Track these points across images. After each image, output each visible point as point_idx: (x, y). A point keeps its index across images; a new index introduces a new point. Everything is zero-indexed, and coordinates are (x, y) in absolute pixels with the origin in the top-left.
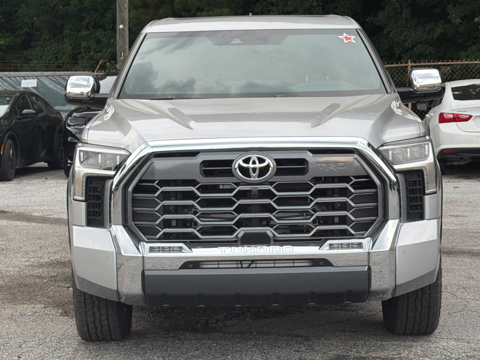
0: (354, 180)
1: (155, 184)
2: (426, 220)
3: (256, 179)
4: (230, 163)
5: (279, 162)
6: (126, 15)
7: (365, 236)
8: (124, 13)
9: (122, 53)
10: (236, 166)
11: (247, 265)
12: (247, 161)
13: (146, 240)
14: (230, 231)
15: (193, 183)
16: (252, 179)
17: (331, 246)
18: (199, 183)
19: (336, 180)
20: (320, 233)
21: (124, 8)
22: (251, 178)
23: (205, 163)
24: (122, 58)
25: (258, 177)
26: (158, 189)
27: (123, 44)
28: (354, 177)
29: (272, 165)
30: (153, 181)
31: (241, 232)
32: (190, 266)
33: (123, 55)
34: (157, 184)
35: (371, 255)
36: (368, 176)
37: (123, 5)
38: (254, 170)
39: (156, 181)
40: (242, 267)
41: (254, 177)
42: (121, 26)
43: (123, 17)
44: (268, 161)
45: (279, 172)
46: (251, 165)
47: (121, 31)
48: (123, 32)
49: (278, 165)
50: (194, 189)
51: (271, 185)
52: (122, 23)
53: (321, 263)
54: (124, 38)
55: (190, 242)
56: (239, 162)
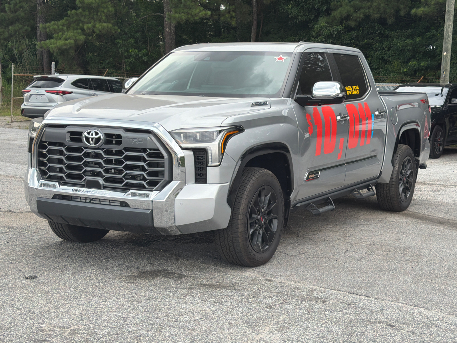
0: (149, 151)
2: (207, 184)
3: (93, 145)
4: (80, 133)
5: (107, 135)
6: (450, 46)
7: (153, 190)
8: (448, 44)
9: (444, 72)
10: (84, 136)
11: (89, 201)
12: (89, 133)
13: (42, 179)
16: (91, 145)
17: (134, 195)
18: (66, 145)
20: (127, 184)
21: (448, 41)
24: (444, 75)
25: (95, 144)
26: (47, 147)
27: (445, 66)
28: (149, 149)
29: (102, 137)
31: (86, 179)
32: (58, 197)
33: (444, 73)
35: (153, 202)
36: (158, 150)
37: (448, 39)
38: (92, 139)
39: (47, 142)
40: (81, 202)
41: (92, 144)
42: (445, 54)
43: (447, 47)
44: (100, 134)
46: (90, 136)
47: (445, 57)
48: (446, 57)
49: (106, 137)
50: (63, 148)
51: (102, 150)
52: (446, 51)
54: (446, 62)
55: (63, 183)
56: (86, 134)
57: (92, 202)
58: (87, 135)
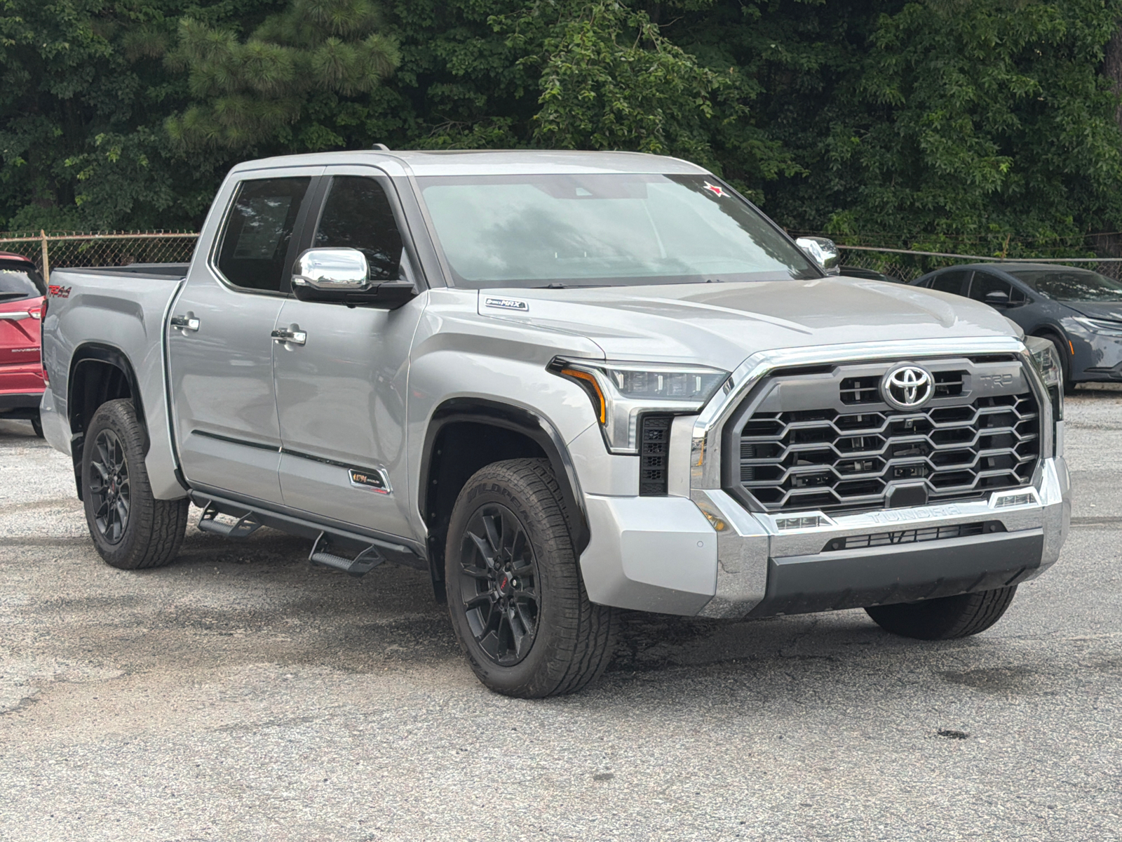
0: (1019, 400)
1: (777, 418)
3: (912, 404)
4: (877, 380)
5: (938, 376)
7: (1031, 484)
10: (888, 386)
13: (767, 510)
14: (876, 487)
15: (829, 414)
16: (907, 404)
17: (1001, 502)
18: (837, 414)
19: (991, 402)
20: (984, 482)
22: (904, 402)
23: (847, 383)
25: (914, 401)
26: (783, 428)
28: (1017, 395)
29: (929, 383)
30: (773, 415)
31: (890, 489)
32: (835, 545)
34: (780, 419)
36: (1030, 395)
38: (910, 389)
39: (777, 413)
41: (910, 401)
44: (926, 376)
45: (938, 393)
46: (906, 383)
49: (937, 380)
50: (831, 423)
51: (927, 412)
53: (993, 528)
55: (837, 508)
56: (891, 379)
57: (904, 539)
58: (897, 383)
